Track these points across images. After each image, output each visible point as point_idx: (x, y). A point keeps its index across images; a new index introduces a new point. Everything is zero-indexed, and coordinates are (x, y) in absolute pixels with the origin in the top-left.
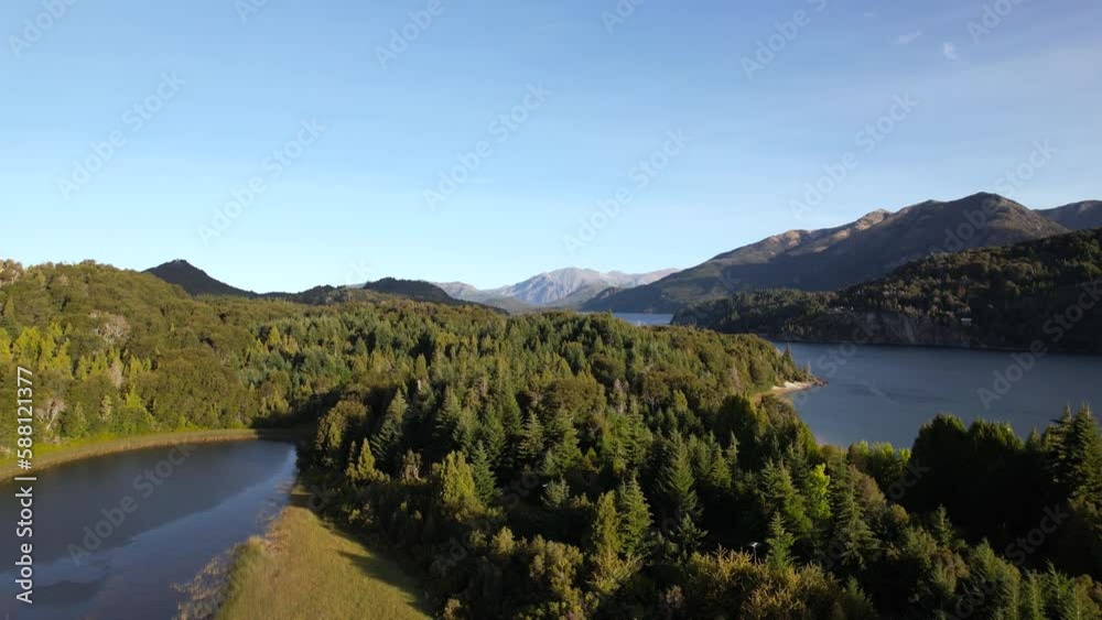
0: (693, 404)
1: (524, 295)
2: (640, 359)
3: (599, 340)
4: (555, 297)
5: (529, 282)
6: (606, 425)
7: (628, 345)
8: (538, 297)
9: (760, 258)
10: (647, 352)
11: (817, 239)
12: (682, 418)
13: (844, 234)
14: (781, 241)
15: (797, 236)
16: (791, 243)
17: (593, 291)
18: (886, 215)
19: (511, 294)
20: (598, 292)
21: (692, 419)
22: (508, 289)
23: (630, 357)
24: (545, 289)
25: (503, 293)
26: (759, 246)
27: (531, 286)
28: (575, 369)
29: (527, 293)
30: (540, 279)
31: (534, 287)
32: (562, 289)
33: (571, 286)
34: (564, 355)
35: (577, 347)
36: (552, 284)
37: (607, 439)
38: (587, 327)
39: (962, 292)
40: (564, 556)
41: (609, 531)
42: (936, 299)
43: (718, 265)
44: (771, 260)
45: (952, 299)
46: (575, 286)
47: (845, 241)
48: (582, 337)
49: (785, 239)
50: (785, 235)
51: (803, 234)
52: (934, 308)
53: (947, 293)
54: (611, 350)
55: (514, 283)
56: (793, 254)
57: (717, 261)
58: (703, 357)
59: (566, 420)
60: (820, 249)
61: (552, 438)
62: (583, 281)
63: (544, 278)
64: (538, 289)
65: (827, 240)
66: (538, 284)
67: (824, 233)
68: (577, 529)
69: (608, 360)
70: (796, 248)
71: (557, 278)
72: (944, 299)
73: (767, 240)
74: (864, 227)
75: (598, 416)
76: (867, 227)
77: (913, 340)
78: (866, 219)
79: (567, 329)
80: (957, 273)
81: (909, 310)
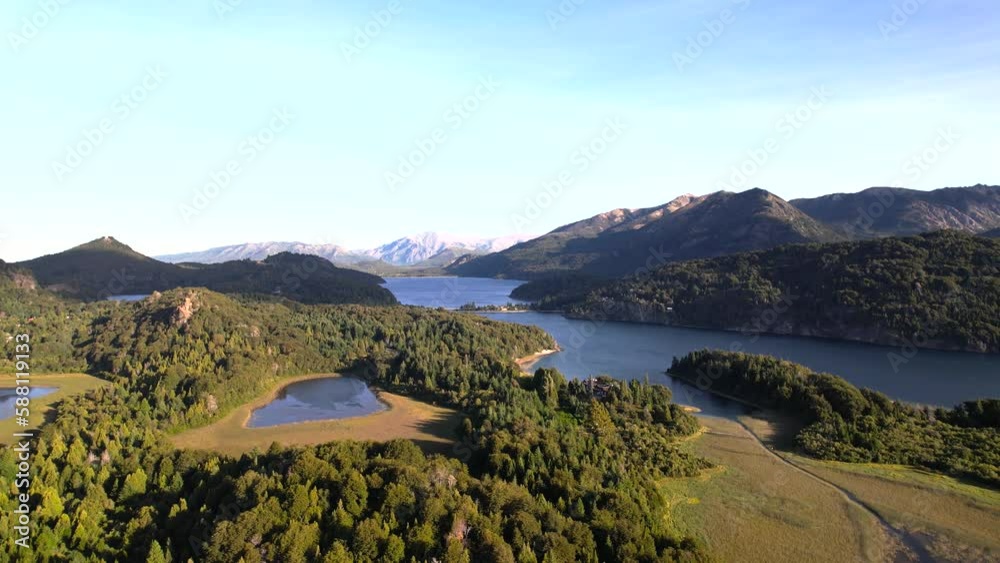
0: (489, 363)
1: (390, 256)
2: (476, 343)
3: (459, 334)
4: (418, 258)
5: (395, 244)
6: (462, 370)
7: (472, 337)
8: (403, 258)
9: (590, 233)
10: (479, 340)
11: (637, 216)
12: (485, 368)
13: (658, 214)
14: (609, 218)
15: (621, 213)
16: (616, 220)
17: (452, 255)
18: (692, 199)
19: (378, 256)
20: (457, 256)
21: (488, 368)
22: (376, 250)
23: (472, 343)
24: (409, 251)
25: (371, 254)
26: (591, 221)
27: (397, 247)
28: (451, 349)
29: (393, 253)
30: (404, 241)
31: (400, 248)
32: (425, 251)
33: (433, 248)
34: (445, 341)
35: (449, 337)
36: (415, 246)
37: (462, 374)
38: (454, 327)
39: (671, 291)
40: (455, 393)
41: (462, 388)
42: (657, 295)
43: (556, 237)
44: (600, 234)
45: (665, 297)
46: (437, 248)
47: (657, 220)
48: (452, 332)
49: (611, 216)
50: (612, 212)
51: (626, 211)
52: (655, 301)
53: (664, 292)
54: (464, 339)
55: (381, 245)
56: (618, 230)
57: (557, 234)
58: (504, 341)
59: (452, 368)
60: (638, 227)
61: (449, 373)
62: (443, 244)
63: (408, 241)
64: (404, 251)
65: (644, 218)
66: (403, 246)
67: (644, 212)
68: (457, 389)
69: (463, 345)
70: (620, 225)
71: (420, 240)
72: (661, 295)
73: (597, 216)
74: (673, 208)
75: (460, 367)
76: (677, 208)
77: (642, 319)
78: (676, 202)
79: (445, 326)
80: (673, 278)
81: (642, 301)
